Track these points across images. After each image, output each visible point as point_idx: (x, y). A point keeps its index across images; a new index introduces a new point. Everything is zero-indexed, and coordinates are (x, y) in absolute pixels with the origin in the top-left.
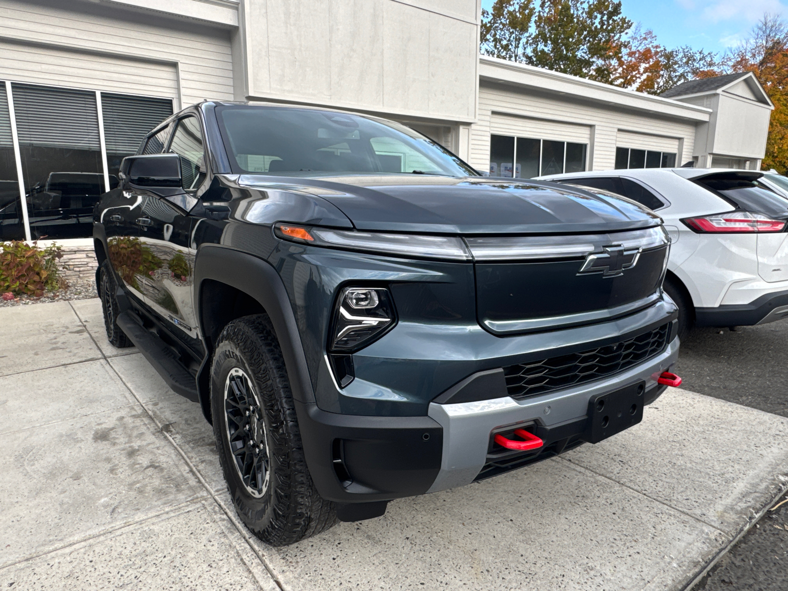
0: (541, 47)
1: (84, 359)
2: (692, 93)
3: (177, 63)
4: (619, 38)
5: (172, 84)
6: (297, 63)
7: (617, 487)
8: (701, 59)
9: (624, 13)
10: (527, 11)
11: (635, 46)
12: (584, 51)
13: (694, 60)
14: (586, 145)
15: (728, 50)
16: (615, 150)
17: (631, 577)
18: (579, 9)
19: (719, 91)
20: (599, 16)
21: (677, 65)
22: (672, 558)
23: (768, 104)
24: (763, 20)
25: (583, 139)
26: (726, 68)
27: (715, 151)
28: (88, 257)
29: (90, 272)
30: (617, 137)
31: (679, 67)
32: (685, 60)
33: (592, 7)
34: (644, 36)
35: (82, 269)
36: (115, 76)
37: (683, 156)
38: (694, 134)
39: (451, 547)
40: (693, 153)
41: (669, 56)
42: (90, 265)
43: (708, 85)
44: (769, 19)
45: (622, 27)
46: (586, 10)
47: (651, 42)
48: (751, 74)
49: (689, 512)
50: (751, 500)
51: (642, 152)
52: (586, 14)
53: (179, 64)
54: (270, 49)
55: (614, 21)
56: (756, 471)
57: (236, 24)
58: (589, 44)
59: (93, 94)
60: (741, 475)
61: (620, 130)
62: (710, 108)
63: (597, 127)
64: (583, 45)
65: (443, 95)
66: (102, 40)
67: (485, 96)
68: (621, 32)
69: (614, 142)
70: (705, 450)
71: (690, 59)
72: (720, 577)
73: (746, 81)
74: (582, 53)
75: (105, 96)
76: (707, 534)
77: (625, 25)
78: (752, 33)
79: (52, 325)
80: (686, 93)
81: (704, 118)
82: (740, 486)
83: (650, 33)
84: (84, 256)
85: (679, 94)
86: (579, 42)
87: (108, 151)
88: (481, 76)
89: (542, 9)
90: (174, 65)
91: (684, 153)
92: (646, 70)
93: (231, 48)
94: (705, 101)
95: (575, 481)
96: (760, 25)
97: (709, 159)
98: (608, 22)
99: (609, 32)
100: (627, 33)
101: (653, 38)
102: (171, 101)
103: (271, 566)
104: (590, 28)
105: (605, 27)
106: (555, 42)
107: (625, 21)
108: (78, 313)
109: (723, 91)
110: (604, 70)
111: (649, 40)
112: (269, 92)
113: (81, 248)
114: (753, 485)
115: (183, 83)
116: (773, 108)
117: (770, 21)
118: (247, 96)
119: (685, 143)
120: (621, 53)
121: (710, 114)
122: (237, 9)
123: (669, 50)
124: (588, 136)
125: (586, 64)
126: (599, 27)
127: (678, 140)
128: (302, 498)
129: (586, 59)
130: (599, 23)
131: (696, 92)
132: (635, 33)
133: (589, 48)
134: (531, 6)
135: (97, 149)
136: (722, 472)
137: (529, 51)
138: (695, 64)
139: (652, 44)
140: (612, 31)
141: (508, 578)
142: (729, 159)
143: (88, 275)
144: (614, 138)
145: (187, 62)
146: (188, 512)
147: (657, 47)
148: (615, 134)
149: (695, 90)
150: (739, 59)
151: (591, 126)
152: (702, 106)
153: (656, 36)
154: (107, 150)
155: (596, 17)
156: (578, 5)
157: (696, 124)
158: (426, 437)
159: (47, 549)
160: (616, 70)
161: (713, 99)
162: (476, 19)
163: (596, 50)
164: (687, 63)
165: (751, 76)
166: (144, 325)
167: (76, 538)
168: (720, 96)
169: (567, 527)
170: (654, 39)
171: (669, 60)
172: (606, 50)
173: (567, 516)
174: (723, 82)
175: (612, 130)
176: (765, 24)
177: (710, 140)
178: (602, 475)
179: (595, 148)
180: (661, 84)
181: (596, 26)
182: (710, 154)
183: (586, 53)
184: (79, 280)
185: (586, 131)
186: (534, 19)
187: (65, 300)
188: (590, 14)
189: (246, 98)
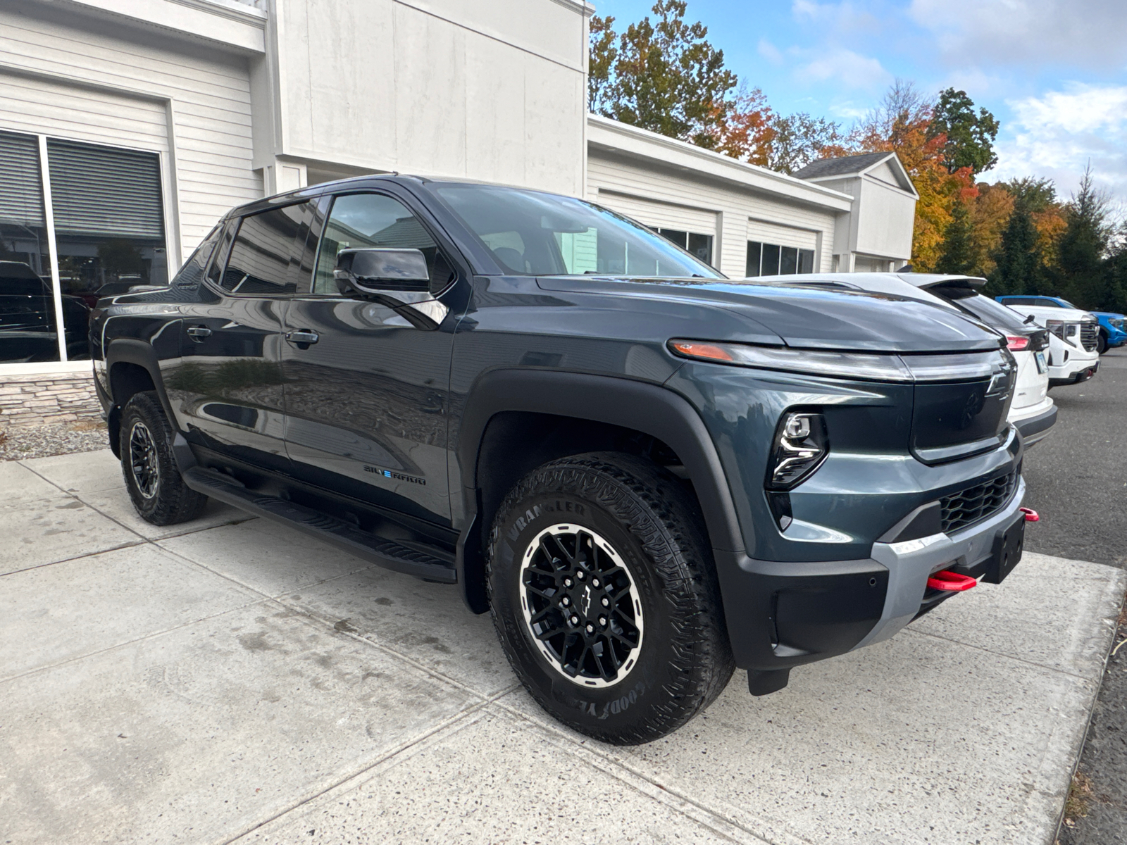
0: (624, 101)
1: (116, 545)
2: (830, 175)
3: (169, 100)
4: (722, 97)
5: (161, 130)
6: (350, 110)
7: (954, 647)
8: (821, 131)
9: (728, 65)
10: (606, 54)
11: (741, 108)
12: (680, 110)
13: (814, 131)
14: (711, 237)
15: (856, 121)
16: (746, 244)
17: (1030, 733)
18: (671, 54)
19: (861, 174)
20: (697, 66)
21: (794, 137)
22: (1057, 710)
23: (912, 193)
24: (895, 87)
25: (708, 229)
26: (856, 144)
27: (859, 249)
28: (24, 392)
29: (27, 415)
30: (747, 228)
31: (796, 139)
32: (803, 130)
33: (687, 53)
34: (751, 96)
35: (15, 411)
36: (70, 114)
37: (822, 254)
38: (833, 227)
39: (826, 725)
40: (833, 250)
41: (784, 125)
42: (27, 404)
43: (846, 166)
44: (901, 86)
45: (725, 83)
46: (680, 57)
47: (760, 104)
48: (894, 155)
49: (1041, 663)
50: (1092, 645)
51: (776, 248)
52: (680, 62)
53: (172, 101)
54: (312, 88)
55: (716, 74)
56: (1079, 617)
57: (262, 50)
58: (684, 103)
59: (34, 140)
60: (1068, 622)
61: (751, 219)
62: (851, 195)
63: (724, 214)
64: (678, 103)
65: (543, 164)
66: (52, 59)
67: (593, 168)
68: (724, 90)
69: (745, 234)
70: (1017, 600)
71: (809, 130)
72: (1104, 724)
73: (888, 163)
74: (677, 113)
75: (53, 143)
76: (1074, 683)
77: (728, 81)
78: (883, 102)
79: (19, 498)
80: (823, 175)
81: (845, 206)
82: (1075, 633)
83: (759, 91)
84: (18, 390)
85: (814, 176)
86: (673, 99)
87: (57, 229)
88: (589, 142)
89: (624, 52)
90: (163, 103)
91: (823, 250)
92: (756, 140)
93: (250, 82)
94: (845, 186)
95: (906, 643)
96: (892, 93)
97: (853, 258)
98: (709, 76)
99: (710, 88)
100: (731, 92)
101: (763, 98)
102: (157, 156)
103: (635, 769)
104: (686, 81)
105: (704, 81)
106: (642, 97)
107: (729, 75)
108: (46, 477)
109: (866, 174)
110: (706, 137)
111: (758, 101)
112: (311, 149)
113: (14, 379)
114: (1087, 631)
115: (177, 130)
116: (917, 197)
117: (903, 89)
118: (280, 154)
119: (824, 238)
120: (725, 116)
121: (852, 202)
122: (263, 28)
123: (783, 117)
124: (714, 225)
125: (683, 128)
126: (697, 80)
127: (815, 234)
128: (705, 672)
129: (682, 121)
130: (698, 75)
131: (834, 174)
132: (740, 92)
133: (685, 108)
134: (612, 46)
135: (39, 224)
136: (1048, 620)
137: (608, 106)
138: (815, 136)
139: (761, 107)
140: (713, 87)
141: (910, 748)
142: (872, 259)
143: (23, 420)
144: (745, 229)
145: (186, 100)
146: (475, 722)
147: (767, 110)
148: (745, 223)
149: (832, 172)
150: (870, 134)
151: (717, 213)
152: (842, 191)
153: (766, 97)
154: (55, 226)
155: (693, 67)
156: (670, 49)
157: (835, 214)
158: (873, 582)
159: (321, 786)
160: (719, 139)
161: (855, 184)
162: (582, 65)
163: (694, 111)
164: (806, 134)
165: (893, 158)
166: (247, 487)
167: (350, 769)
168: (863, 180)
169: (933, 691)
170: (764, 100)
171: (784, 130)
172: (706, 111)
173: (924, 680)
174: (864, 163)
175: (741, 218)
176: (897, 93)
177: (852, 236)
178: (930, 634)
179: (723, 241)
180: (776, 159)
181: (694, 79)
182: (853, 252)
183: (681, 113)
184: (11, 429)
185: (712, 219)
186: (614, 63)
187: (9, 460)
188: (685, 62)
189: (277, 156)
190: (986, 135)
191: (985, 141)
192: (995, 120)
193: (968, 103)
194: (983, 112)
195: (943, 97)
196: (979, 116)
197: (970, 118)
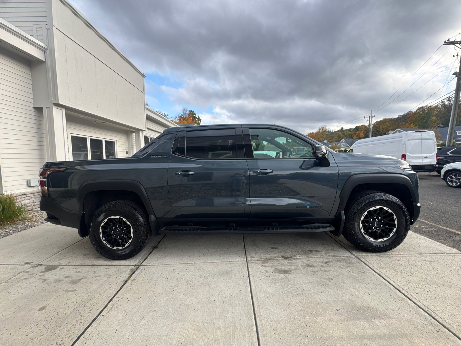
6: (82, 91)
54: (69, 80)
57: (44, 61)
112: (69, 103)
118: (56, 103)
122: (45, 52)
162: (143, 91)
189: (53, 104)
190: (199, 121)
191: (199, 122)
192: (201, 118)
193: (195, 114)
194: (198, 116)
195: (190, 112)
196: (197, 117)
197: (195, 117)
